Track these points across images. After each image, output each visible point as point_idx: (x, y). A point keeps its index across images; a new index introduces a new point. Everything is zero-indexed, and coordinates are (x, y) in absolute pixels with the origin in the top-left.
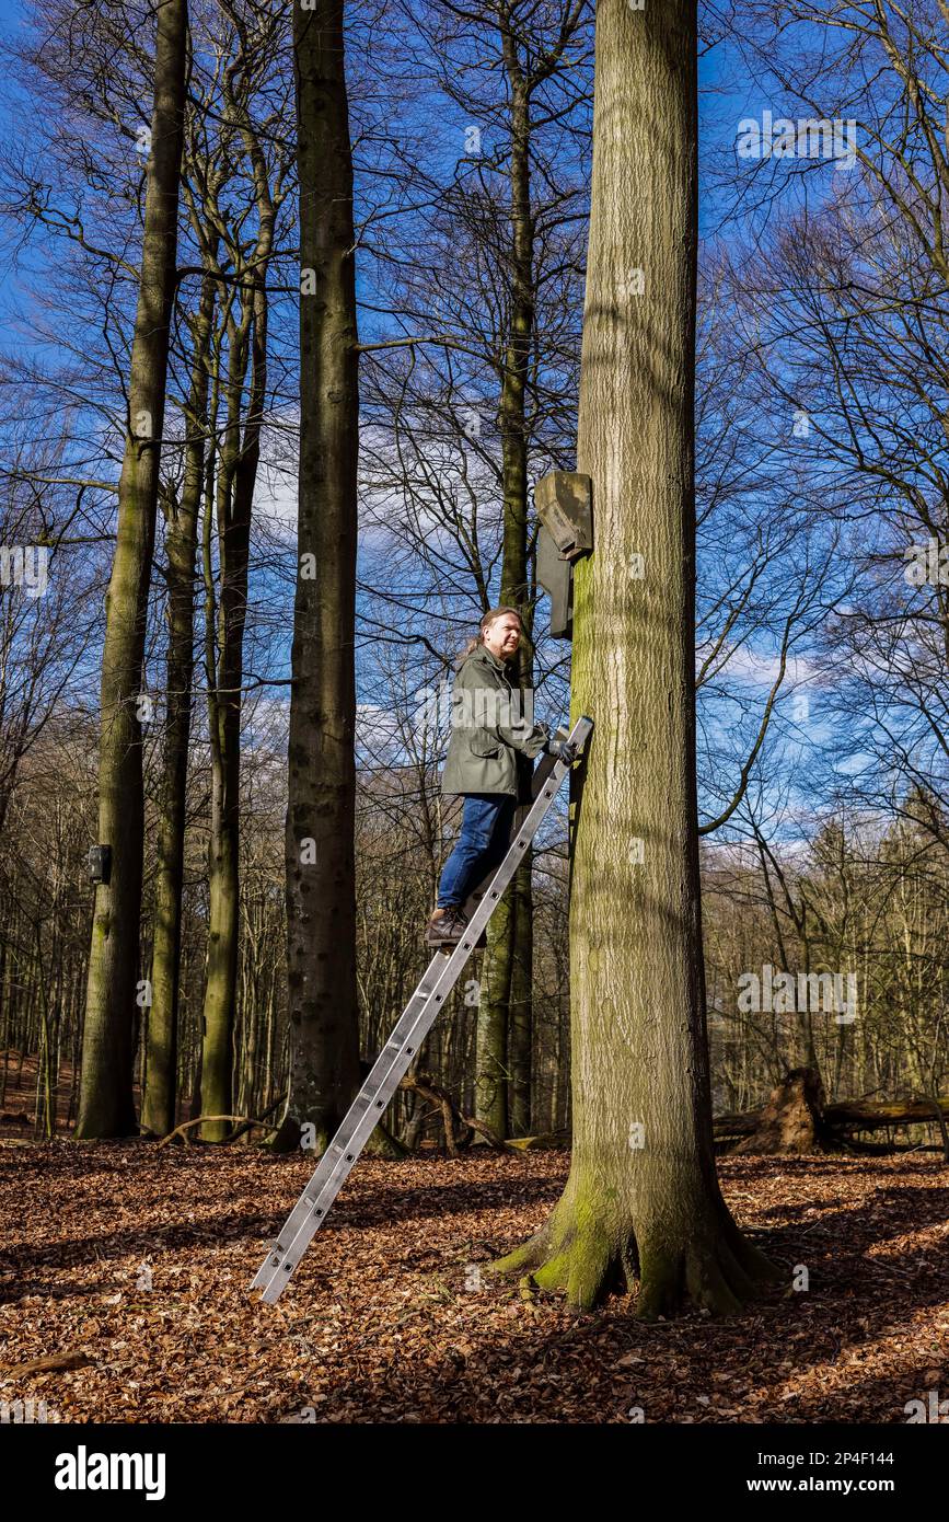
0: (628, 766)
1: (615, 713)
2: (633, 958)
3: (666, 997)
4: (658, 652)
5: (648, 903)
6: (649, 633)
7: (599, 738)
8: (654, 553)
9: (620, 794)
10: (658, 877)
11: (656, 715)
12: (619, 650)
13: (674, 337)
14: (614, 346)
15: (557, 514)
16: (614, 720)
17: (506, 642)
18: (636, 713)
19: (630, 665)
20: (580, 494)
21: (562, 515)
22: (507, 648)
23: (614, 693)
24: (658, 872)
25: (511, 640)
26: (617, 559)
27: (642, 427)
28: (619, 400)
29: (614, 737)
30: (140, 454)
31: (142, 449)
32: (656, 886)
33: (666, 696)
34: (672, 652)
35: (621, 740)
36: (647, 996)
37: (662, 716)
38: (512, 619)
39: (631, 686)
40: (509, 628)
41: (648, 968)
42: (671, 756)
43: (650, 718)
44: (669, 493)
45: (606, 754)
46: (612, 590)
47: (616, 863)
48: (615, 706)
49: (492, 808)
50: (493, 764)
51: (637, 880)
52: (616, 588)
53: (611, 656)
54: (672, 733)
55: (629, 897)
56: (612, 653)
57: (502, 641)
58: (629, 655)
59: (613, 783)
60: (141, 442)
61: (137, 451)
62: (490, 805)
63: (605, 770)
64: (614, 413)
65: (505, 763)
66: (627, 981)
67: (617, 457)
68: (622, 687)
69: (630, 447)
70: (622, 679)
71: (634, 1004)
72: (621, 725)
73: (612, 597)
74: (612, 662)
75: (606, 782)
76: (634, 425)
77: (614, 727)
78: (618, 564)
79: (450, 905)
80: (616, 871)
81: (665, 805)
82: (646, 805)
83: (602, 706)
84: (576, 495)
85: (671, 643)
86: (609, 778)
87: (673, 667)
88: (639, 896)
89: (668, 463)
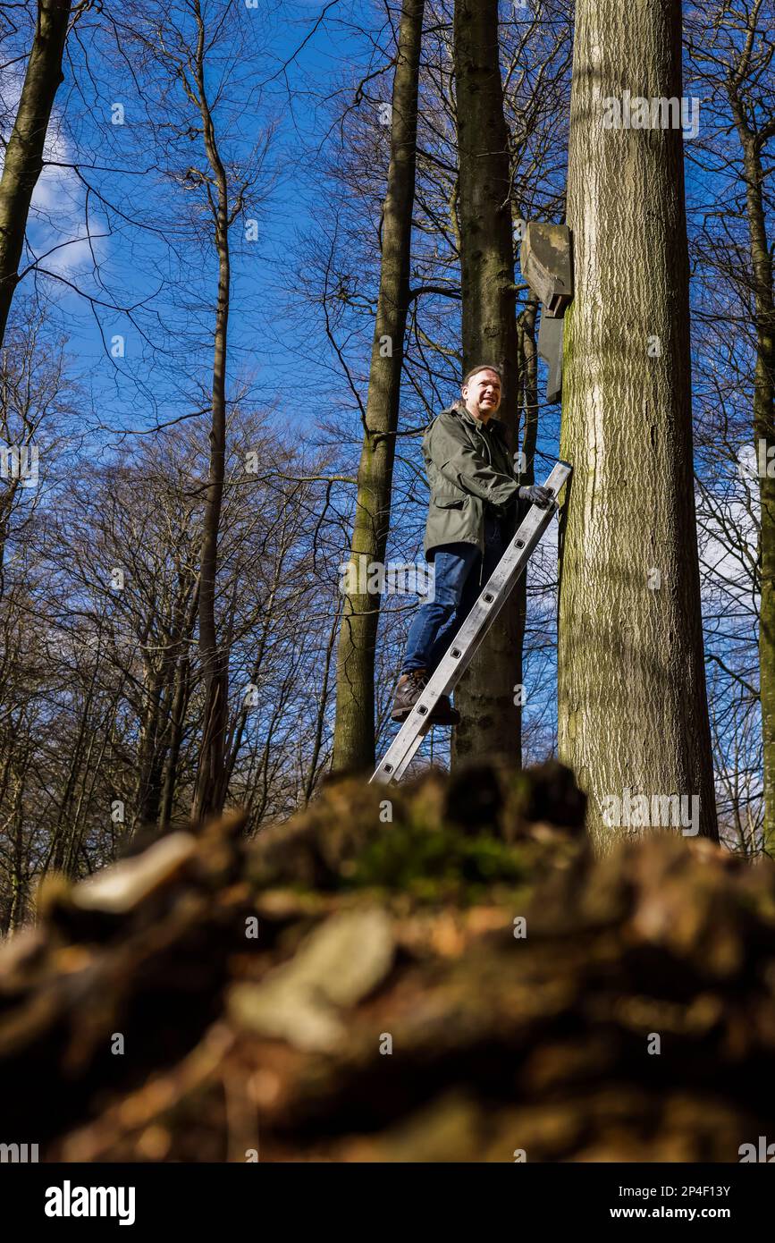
0: (606, 506)
1: (593, 452)
2: (610, 716)
3: (650, 761)
4: (639, 385)
5: (628, 652)
6: (627, 367)
7: (577, 483)
8: (632, 287)
9: (597, 536)
10: (640, 623)
11: (637, 451)
12: (597, 387)
13: (651, 82)
14: (590, 101)
15: (535, 266)
16: (591, 461)
17: (482, 399)
18: (614, 448)
19: (608, 401)
20: (558, 242)
21: (539, 265)
22: (484, 405)
23: (592, 432)
24: (640, 618)
25: (486, 395)
26: (594, 299)
27: (617, 170)
28: (594, 149)
29: (591, 478)
30: (375, 446)
31: (377, 441)
32: (637, 635)
33: (647, 429)
34: (655, 386)
35: (598, 480)
36: (626, 760)
37: (644, 450)
38: (488, 375)
39: (609, 422)
40: (485, 383)
41: (626, 727)
42: (655, 492)
43: (629, 453)
44: (648, 229)
45: (583, 497)
46: (590, 329)
47: (592, 612)
48: (592, 445)
49: (458, 561)
50: (455, 513)
51: (614, 628)
52: (593, 327)
53: (589, 396)
54: (656, 467)
55: (606, 648)
56: (590, 392)
57: (478, 398)
58: (606, 391)
59: (591, 524)
60: (376, 436)
61: (372, 444)
62: (456, 558)
63: (583, 515)
64: (590, 162)
65: (468, 512)
66: (603, 745)
67: (593, 203)
68: (600, 425)
69: (606, 190)
70: (599, 416)
71: (612, 770)
72: (599, 464)
73: (590, 337)
74: (589, 401)
75: (584, 526)
76: (609, 168)
77: (592, 468)
78: (595, 303)
79: (413, 670)
80: (592, 621)
81: (648, 546)
82: (626, 545)
83: (580, 449)
84: (554, 245)
85: (653, 376)
86: (586, 522)
87: (656, 401)
88: (617, 645)
89: (646, 201)
